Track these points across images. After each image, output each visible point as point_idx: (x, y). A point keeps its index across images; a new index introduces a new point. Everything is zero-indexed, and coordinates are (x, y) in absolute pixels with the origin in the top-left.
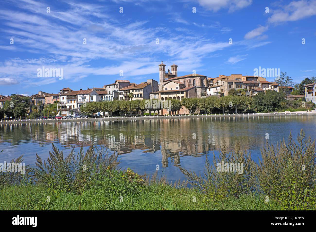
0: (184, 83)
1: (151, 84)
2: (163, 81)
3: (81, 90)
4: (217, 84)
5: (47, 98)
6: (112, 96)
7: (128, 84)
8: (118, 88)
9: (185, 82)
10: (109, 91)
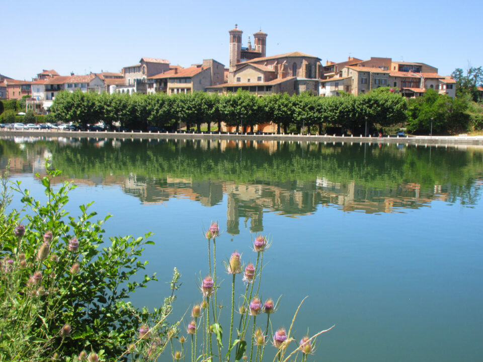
0: (274, 71)
1: (210, 68)
2: (236, 64)
3: (72, 74)
4: (339, 75)
5: (11, 90)
6: (133, 90)
7: (165, 67)
8: (146, 73)
9: (276, 68)
10: (129, 80)
